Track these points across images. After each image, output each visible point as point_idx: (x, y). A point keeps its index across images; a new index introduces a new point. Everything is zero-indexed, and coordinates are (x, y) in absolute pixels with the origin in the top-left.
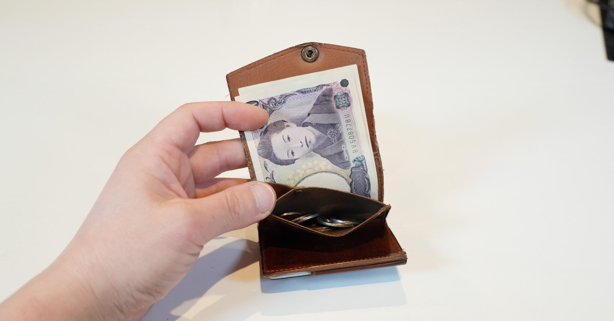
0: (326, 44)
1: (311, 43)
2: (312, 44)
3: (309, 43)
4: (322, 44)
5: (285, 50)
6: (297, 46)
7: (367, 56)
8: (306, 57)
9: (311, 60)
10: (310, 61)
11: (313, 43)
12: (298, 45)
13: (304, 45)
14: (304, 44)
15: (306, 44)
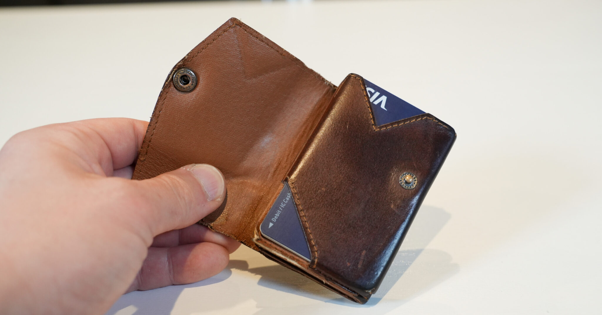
0: (189, 53)
1: (174, 68)
2: (178, 68)
3: (172, 72)
4: (185, 57)
5: (157, 104)
6: (164, 86)
7: (241, 19)
8: (185, 87)
9: (192, 84)
10: (192, 87)
11: (176, 66)
12: (165, 84)
13: (170, 79)
14: (168, 77)
15: (169, 75)
